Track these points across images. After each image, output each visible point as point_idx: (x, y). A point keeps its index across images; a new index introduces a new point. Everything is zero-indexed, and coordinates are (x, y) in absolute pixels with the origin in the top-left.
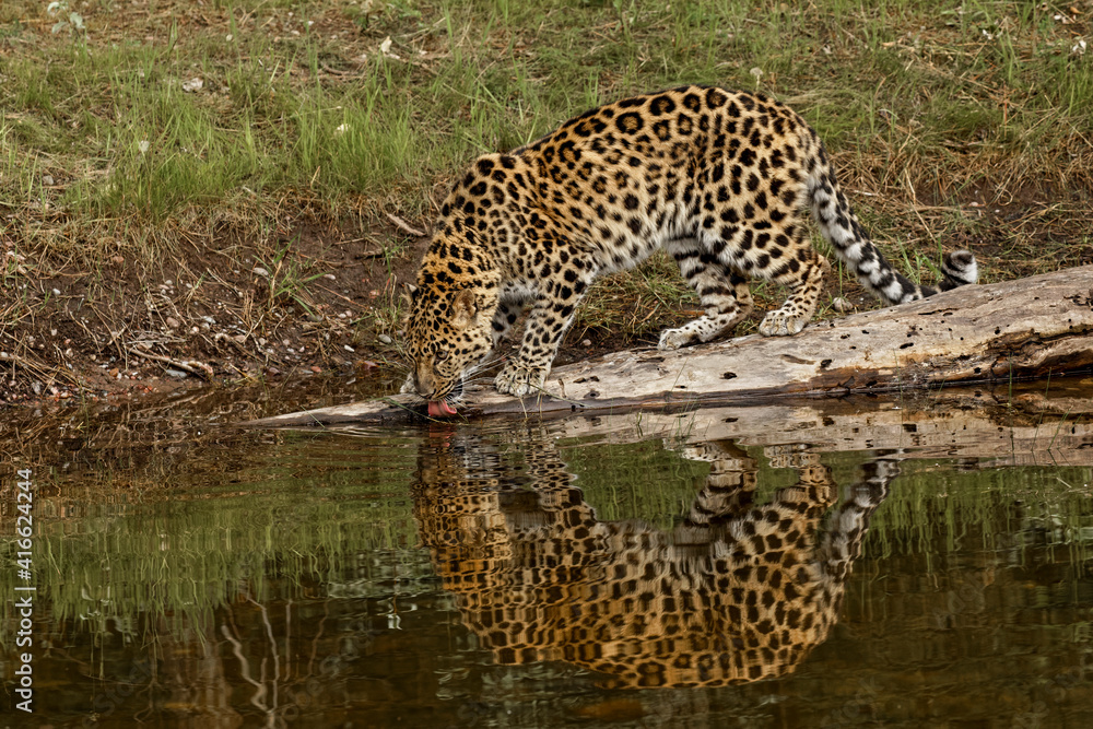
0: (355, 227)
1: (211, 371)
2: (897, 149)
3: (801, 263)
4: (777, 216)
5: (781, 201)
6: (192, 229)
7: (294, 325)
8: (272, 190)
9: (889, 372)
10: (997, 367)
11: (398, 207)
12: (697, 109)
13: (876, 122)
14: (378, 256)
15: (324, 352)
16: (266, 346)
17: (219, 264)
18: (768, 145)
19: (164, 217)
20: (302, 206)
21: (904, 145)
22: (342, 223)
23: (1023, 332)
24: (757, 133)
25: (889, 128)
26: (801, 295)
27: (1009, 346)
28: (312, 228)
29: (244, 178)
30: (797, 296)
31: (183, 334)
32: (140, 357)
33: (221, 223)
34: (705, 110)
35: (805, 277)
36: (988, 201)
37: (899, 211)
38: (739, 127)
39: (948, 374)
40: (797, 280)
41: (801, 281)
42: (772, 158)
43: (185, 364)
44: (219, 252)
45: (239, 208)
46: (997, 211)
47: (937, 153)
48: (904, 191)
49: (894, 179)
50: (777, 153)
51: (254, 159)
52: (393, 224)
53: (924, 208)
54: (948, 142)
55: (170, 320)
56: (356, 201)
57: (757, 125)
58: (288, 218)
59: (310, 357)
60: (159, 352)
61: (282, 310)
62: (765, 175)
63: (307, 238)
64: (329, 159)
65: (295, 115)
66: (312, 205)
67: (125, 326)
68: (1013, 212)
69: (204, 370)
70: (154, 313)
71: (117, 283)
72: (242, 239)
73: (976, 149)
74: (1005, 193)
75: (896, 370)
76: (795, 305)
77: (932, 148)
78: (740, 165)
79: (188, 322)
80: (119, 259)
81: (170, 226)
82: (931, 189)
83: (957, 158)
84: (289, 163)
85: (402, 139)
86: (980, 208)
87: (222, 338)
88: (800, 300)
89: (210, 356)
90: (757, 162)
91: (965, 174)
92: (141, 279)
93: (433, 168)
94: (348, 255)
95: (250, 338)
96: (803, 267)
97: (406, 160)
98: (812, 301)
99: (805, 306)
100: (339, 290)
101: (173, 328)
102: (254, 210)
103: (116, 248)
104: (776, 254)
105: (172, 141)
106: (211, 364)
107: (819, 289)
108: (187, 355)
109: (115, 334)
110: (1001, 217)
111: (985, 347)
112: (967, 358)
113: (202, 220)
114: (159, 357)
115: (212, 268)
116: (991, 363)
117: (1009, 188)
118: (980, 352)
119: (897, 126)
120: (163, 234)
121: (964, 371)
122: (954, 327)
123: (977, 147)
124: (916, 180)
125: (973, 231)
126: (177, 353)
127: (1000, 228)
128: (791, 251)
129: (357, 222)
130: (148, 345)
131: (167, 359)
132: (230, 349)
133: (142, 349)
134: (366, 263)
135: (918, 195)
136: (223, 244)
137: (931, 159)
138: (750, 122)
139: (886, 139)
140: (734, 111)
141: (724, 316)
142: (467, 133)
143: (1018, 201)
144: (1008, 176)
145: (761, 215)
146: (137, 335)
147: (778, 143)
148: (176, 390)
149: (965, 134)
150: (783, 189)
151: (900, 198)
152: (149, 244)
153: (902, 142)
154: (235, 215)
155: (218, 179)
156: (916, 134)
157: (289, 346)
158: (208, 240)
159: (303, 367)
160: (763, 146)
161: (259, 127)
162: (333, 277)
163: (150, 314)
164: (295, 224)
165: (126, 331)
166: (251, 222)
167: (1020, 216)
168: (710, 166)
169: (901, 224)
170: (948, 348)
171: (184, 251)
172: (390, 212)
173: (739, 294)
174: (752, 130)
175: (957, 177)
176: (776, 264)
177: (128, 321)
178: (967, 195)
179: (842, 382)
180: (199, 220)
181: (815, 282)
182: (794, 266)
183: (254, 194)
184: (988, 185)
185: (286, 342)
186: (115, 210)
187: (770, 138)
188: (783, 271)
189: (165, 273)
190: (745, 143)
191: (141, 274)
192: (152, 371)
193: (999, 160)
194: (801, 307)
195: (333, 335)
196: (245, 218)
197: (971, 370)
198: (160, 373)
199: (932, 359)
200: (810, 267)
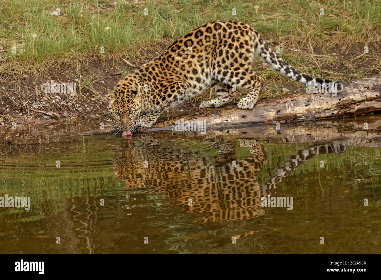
0: (111, 64)
1: (59, 115)
2: (306, 34)
3: (252, 81)
4: (242, 65)
5: (243, 60)
6: (52, 65)
7: (89, 99)
8: (81, 51)
9: (301, 115)
10: (340, 113)
11: (127, 57)
12: (211, 32)
13: (299, 25)
14: (120, 74)
15: (99, 109)
16: (79, 107)
17: (63, 78)
18: (238, 41)
19: (42, 61)
20: (93, 56)
21: (309, 33)
22: (107, 63)
23: (349, 100)
24: (234, 37)
25: (303, 27)
26: (253, 92)
27: (344, 105)
28: (96, 64)
29: (72, 46)
30: (252, 93)
31: (49, 103)
32: (33, 111)
33: (63, 63)
34: (214, 32)
35: (254, 86)
36: (339, 52)
37: (307, 57)
38: (227, 35)
39: (322, 115)
40: (251, 87)
41: (252, 87)
42: (240, 45)
43: (49, 114)
44: (62, 73)
45: (70, 57)
46: (342, 56)
47: (321, 36)
48: (309, 50)
49: (305, 45)
50: (242, 43)
51: (75, 39)
52: (125, 63)
53: (316, 55)
54: (325, 32)
55: (44, 98)
56: (112, 55)
57: (233, 34)
58: (87, 61)
59: (95, 111)
60: (40, 109)
61: (85, 94)
62: (237, 52)
63: (94, 68)
64: (102, 40)
65: (90, 24)
66: (96, 56)
67: (28, 100)
68: (348, 57)
69: (56, 116)
70: (39, 95)
71: (25, 85)
72: (71, 69)
73: (334, 34)
74: (345, 50)
75: (303, 114)
76: (251, 96)
77: (319, 34)
78: (228, 49)
79: (51, 99)
80: (26, 76)
81: (45, 64)
82: (319, 48)
83: (328, 37)
84: (88, 41)
85: (128, 32)
86: (336, 55)
87: (63, 104)
88: (253, 94)
89: (59, 111)
90: (234, 48)
91: (331, 43)
92: (34, 83)
93: (139, 42)
94: (109, 74)
95: (73, 104)
96: (253, 82)
97: (130, 40)
98: (257, 94)
99: (254, 97)
100: (106, 87)
101: (45, 101)
102: (75, 58)
103: (25, 72)
104: (242, 78)
105: (45, 33)
106: (59, 113)
107: (259, 90)
108: (50, 110)
109: (25, 103)
110: (344, 58)
111: (336, 105)
112: (329, 109)
113: (56, 62)
114: (40, 111)
115: (60, 79)
116: (338, 111)
117: (347, 48)
118: (334, 107)
119: (307, 26)
120: (42, 67)
121: (328, 114)
122: (324, 98)
123: (335, 33)
124: (314, 45)
125: (334, 64)
126: (47, 110)
127: (343, 63)
128: (247, 77)
129: (112, 62)
130: (37, 107)
131: (43, 112)
132: (66, 108)
133: (34, 109)
134: (115, 77)
135: (314, 51)
136: (64, 70)
137: (319, 38)
138: (231, 33)
139: (303, 31)
140: (225, 30)
141: (224, 100)
142: (152, 30)
143: (350, 52)
144: (346, 44)
145: (236, 65)
146: (32, 103)
147: (242, 40)
148: (46, 123)
149: (331, 29)
150: (244, 56)
151: (307, 52)
152: (37, 71)
153: (308, 32)
154: (68, 60)
155: (62, 47)
156: (314, 29)
157: (87, 107)
158: (58, 69)
159: (92, 114)
160: (236, 42)
161: (77, 28)
162: (103, 82)
163: (37, 96)
164: (90, 63)
165: (29, 102)
166: (74, 63)
167: (350, 58)
168: (218, 51)
169: (308, 61)
170: (322, 106)
171: (49, 73)
172: (124, 58)
173: (230, 92)
174: (232, 36)
175: (328, 44)
176: (242, 82)
177: (29, 98)
178: (331, 51)
179: (284, 118)
180: (55, 62)
181: (258, 87)
182: (249, 82)
183: (75, 52)
184: (339, 47)
185: (86, 106)
186: (25, 59)
187: (239, 38)
188: (245, 84)
189: (43, 81)
190: (230, 41)
191: (34, 82)
192: (38, 116)
193: (343, 38)
194: (253, 97)
195: (103, 103)
196: (72, 61)
197: (330, 114)
198: (40, 117)
199: (316, 110)
200: (255, 82)
